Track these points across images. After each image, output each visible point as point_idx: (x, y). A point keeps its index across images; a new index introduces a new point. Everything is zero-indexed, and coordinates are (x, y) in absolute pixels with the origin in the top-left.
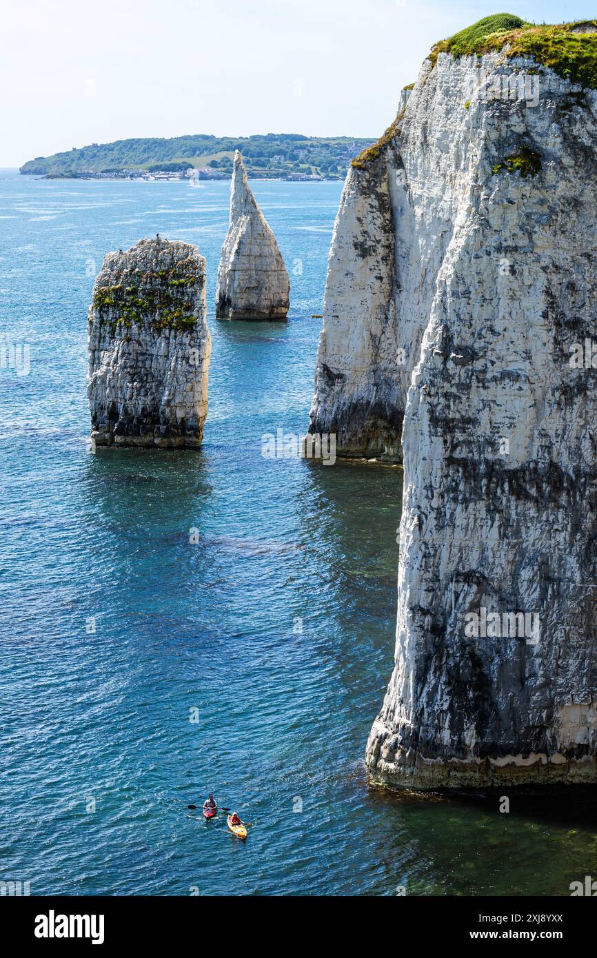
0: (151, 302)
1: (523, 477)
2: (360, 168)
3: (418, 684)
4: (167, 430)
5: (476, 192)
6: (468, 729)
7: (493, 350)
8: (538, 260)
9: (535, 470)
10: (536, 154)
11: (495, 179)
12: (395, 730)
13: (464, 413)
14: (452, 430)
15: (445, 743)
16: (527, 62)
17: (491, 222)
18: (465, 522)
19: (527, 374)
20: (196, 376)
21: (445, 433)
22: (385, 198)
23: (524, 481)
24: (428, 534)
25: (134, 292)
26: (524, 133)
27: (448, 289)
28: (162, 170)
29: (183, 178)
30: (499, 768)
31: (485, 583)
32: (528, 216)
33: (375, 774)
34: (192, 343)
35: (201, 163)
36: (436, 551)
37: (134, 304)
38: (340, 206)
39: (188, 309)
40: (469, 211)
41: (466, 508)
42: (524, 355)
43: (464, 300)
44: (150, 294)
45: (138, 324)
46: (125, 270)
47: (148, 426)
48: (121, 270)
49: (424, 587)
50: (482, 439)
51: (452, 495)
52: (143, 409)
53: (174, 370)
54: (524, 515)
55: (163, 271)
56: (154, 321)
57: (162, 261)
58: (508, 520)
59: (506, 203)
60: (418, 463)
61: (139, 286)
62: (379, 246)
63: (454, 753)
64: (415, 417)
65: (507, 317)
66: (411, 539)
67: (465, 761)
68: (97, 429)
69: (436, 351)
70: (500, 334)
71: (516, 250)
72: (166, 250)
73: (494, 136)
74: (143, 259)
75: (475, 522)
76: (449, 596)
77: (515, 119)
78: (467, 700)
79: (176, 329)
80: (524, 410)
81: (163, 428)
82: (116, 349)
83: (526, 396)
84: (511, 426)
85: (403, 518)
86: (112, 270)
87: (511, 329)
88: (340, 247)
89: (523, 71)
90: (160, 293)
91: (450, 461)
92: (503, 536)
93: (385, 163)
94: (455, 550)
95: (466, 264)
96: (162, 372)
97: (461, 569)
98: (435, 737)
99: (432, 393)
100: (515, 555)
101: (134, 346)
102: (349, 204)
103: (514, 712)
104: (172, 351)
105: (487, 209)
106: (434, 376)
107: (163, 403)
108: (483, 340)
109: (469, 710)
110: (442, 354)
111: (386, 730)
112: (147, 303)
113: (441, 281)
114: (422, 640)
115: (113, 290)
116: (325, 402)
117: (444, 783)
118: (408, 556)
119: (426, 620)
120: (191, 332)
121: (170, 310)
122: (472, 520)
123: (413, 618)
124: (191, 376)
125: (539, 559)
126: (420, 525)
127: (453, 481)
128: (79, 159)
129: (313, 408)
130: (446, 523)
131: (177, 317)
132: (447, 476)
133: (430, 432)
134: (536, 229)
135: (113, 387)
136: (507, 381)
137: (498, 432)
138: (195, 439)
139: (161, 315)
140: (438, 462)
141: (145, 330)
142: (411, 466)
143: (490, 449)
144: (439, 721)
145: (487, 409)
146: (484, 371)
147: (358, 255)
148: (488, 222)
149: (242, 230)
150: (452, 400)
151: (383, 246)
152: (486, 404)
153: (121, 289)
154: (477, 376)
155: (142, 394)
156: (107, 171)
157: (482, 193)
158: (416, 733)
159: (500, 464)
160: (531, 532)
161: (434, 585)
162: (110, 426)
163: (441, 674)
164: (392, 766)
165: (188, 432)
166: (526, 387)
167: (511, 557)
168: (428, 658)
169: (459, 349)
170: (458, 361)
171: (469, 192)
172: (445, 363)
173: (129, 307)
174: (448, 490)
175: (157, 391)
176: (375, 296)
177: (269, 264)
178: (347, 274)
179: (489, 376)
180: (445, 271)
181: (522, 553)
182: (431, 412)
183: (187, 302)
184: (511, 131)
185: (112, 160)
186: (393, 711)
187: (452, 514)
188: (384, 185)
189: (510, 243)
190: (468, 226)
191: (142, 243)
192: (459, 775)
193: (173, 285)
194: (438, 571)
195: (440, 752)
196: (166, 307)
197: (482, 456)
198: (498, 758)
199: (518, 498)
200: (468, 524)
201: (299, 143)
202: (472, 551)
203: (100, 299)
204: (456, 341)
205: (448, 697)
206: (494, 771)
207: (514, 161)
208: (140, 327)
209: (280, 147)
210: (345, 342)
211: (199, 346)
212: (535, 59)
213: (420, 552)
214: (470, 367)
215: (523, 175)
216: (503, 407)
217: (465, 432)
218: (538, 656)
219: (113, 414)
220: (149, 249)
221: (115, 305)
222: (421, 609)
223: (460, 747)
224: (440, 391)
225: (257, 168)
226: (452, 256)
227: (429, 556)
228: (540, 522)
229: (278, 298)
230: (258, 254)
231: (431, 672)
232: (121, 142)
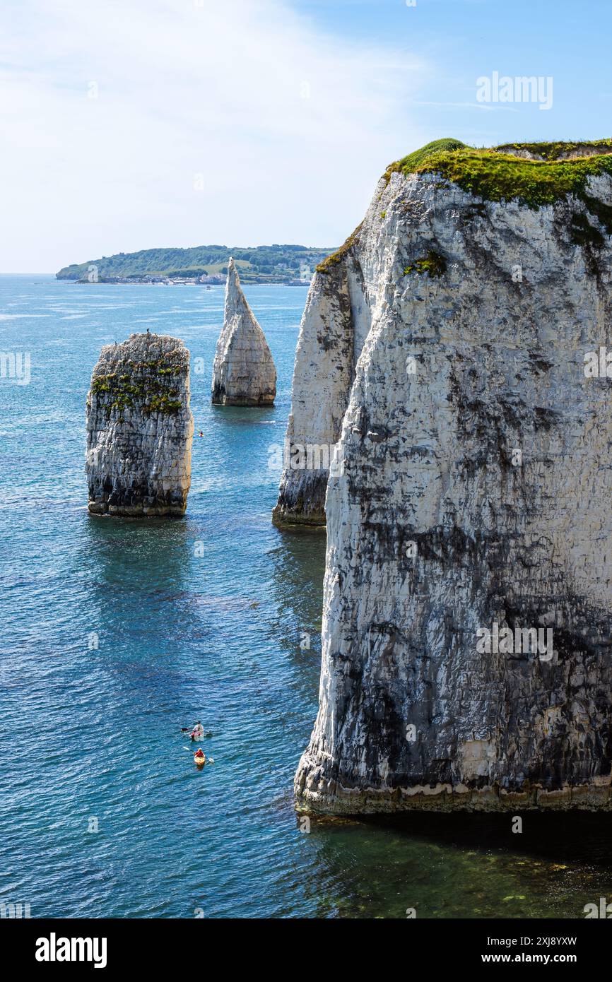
0: (142, 388)
1: (431, 540)
2: (323, 272)
3: (338, 722)
4: (155, 500)
5: (390, 291)
6: (382, 762)
7: (404, 428)
8: (443, 350)
9: (441, 533)
10: (442, 258)
11: (406, 279)
12: (318, 762)
13: (379, 484)
14: (368, 499)
15: (362, 775)
16: (435, 177)
17: (403, 316)
18: (379, 580)
19: (434, 450)
20: (181, 453)
21: (362, 501)
22: (346, 298)
23: (432, 543)
24: (347, 590)
25: (127, 380)
26: (432, 239)
27: (366, 375)
28: (180, 276)
29: (198, 283)
30: (409, 796)
31: (397, 633)
32: (435, 311)
33: (301, 801)
34: (177, 425)
35: (214, 270)
36: (354, 605)
37: (126, 390)
38: (306, 305)
39: (174, 394)
40: (384, 306)
41: (381, 567)
42: (431, 433)
43: (379, 385)
44: (141, 382)
45: (130, 408)
46: (120, 361)
47: (138, 497)
48: (116, 361)
49: (344, 637)
50: (394, 507)
51: (368, 556)
52: (134, 482)
53: (161, 449)
54: (431, 574)
55: (152, 362)
56: (144, 405)
57: (151, 353)
58: (417, 578)
59: (416, 300)
60: (339, 527)
61: (131, 375)
62: (339, 340)
63: (369, 783)
64: (336, 488)
65: (417, 400)
66: (332, 594)
67: (379, 791)
68: (93, 500)
69: (354, 429)
70: (410, 415)
71: (425, 342)
72: (155, 344)
73: (406, 241)
74: (135, 351)
75: (388, 579)
76: (366, 645)
77: (424, 227)
78: (381, 736)
79: (163, 413)
80: (431, 481)
81: (151, 499)
82: (111, 429)
83: (433, 469)
84: (420, 495)
85: (326, 576)
86: (108, 361)
87: (420, 410)
88: (306, 341)
89: (431, 186)
90: (150, 381)
91: (367, 526)
92: (413, 592)
93: (345, 268)
94: (371, 604)
95: (381, 354)
96: (151, 450)
97: (376, 620)
98: (353, 769)
99: (351, 466)
100: (424, 608)
101: (126, 427)
102: (314, 304)
103: (422, 747)
104: (160, 432)
105: (400, 306)
106: (353, 451)
107: (151, 477)
108: (396, 420)
109: (383, 746)
110: (360, 432)
111: (311, 763)
112: (138, 390)
113: (360, 368)
114: (342, 683)
115: (109, 378)
116: (293, 476)
117: (361, 810)
118: (330, 609)
119: (346, 665)
120: (177, 415)
121: (158, 396)
122: (385, 578)
123: (334, 664)
124: (176, 453)
125: (445, 612)
126: (340, 582)
127: (370, 543)
128: (108, 266)
129: (282, 482)
130: (363, 580)
131: (164, 402)
132: (364, 539)
133: (349, 500)
134: (442, 323)
135: (108, 463)
136: (417, 456)
137: (409, 501)
138: (179, 509)
139: (150, 400)
140: (356, 526)
141: (136, 412)
142: (333, 530)
143: (402, 516)
144: (356, 755)
145: (399, 480)
146: (397, 447)
147: (321, 348)
148: (400, 316)
149: (235, 327)
150: (368, 472)
151: (343, 340)
152: (399, 476)
153: (115, 377)
154: (390, 452)
155: (133, 469)
156: (132, 277)
157: (395, 292)
158: (336, 766)
159: (410, 529)
160: (437, 588)
161: (352, 635)
162: (105, 497)
163: (358, 714)
164: (315, 795)
165: (173, 503)
166: (433, 461)
167: (420, 610)
168: (347, 699)
169: (375, 428)
170: (374, 437)
171: (384, 291)
172: (362, 440)
173: (122, 393)
174: (365, 552)
175: (146, 466)
176: (336, 384)
177: (258, 357)
178: (312, 365)
179: (401, 451)
180: (363, 360)
181: (429, 606)
182: (350, 483)
183: (173, 388)
184: (421, 237)
185: (137, 268)
186: (317, 746)
187: (368, 573)
188: (344, 287)
189: (419, 335)
190: (383, 320)
191: (134, 337)
192: (374, 802)
193: (161, 374)
194: (356, 623)
195: (357, 783)
196: (155, 393)
197: (395, 521)
198: (409, 788)
199: (426, 559)
200: (382, 581)
201: (300, 253)
202: (386, 605)
203: (97, 386)
204: (372, 421)
205: (364, 734)
206: (405, 800)
207: (423, 263)
208: (132, 411)
209: (283, 257)
210: (310, 424)
211: (183, 427)
212: (441, 175)
213: (340, 606)
214: (385, 444)
215: (430, 276)
216: (413, 479)
217: (380, 500)
218: (443, 697)
219: (108, 487)
220: (140, 342)
221: (110, 391)
222: (341, 656)
223: (375, 778)
224: (358, 464)
225: (263, 275)
226: (370, 346)
227: (347, 609)
228: (445, 579)
229: (266, 387)
230: (249, 348)
231: (350, 712)
232: (145, 251)
